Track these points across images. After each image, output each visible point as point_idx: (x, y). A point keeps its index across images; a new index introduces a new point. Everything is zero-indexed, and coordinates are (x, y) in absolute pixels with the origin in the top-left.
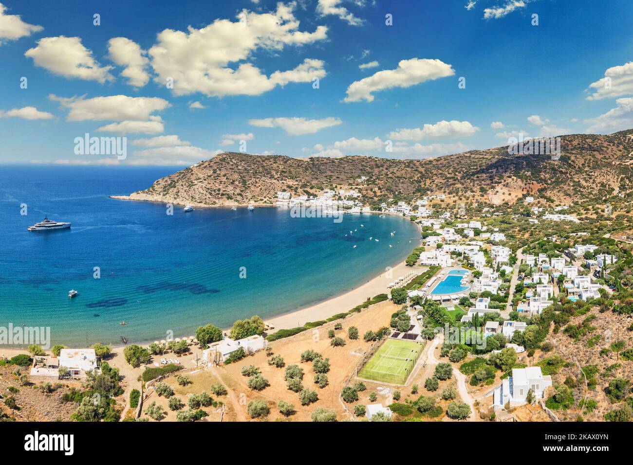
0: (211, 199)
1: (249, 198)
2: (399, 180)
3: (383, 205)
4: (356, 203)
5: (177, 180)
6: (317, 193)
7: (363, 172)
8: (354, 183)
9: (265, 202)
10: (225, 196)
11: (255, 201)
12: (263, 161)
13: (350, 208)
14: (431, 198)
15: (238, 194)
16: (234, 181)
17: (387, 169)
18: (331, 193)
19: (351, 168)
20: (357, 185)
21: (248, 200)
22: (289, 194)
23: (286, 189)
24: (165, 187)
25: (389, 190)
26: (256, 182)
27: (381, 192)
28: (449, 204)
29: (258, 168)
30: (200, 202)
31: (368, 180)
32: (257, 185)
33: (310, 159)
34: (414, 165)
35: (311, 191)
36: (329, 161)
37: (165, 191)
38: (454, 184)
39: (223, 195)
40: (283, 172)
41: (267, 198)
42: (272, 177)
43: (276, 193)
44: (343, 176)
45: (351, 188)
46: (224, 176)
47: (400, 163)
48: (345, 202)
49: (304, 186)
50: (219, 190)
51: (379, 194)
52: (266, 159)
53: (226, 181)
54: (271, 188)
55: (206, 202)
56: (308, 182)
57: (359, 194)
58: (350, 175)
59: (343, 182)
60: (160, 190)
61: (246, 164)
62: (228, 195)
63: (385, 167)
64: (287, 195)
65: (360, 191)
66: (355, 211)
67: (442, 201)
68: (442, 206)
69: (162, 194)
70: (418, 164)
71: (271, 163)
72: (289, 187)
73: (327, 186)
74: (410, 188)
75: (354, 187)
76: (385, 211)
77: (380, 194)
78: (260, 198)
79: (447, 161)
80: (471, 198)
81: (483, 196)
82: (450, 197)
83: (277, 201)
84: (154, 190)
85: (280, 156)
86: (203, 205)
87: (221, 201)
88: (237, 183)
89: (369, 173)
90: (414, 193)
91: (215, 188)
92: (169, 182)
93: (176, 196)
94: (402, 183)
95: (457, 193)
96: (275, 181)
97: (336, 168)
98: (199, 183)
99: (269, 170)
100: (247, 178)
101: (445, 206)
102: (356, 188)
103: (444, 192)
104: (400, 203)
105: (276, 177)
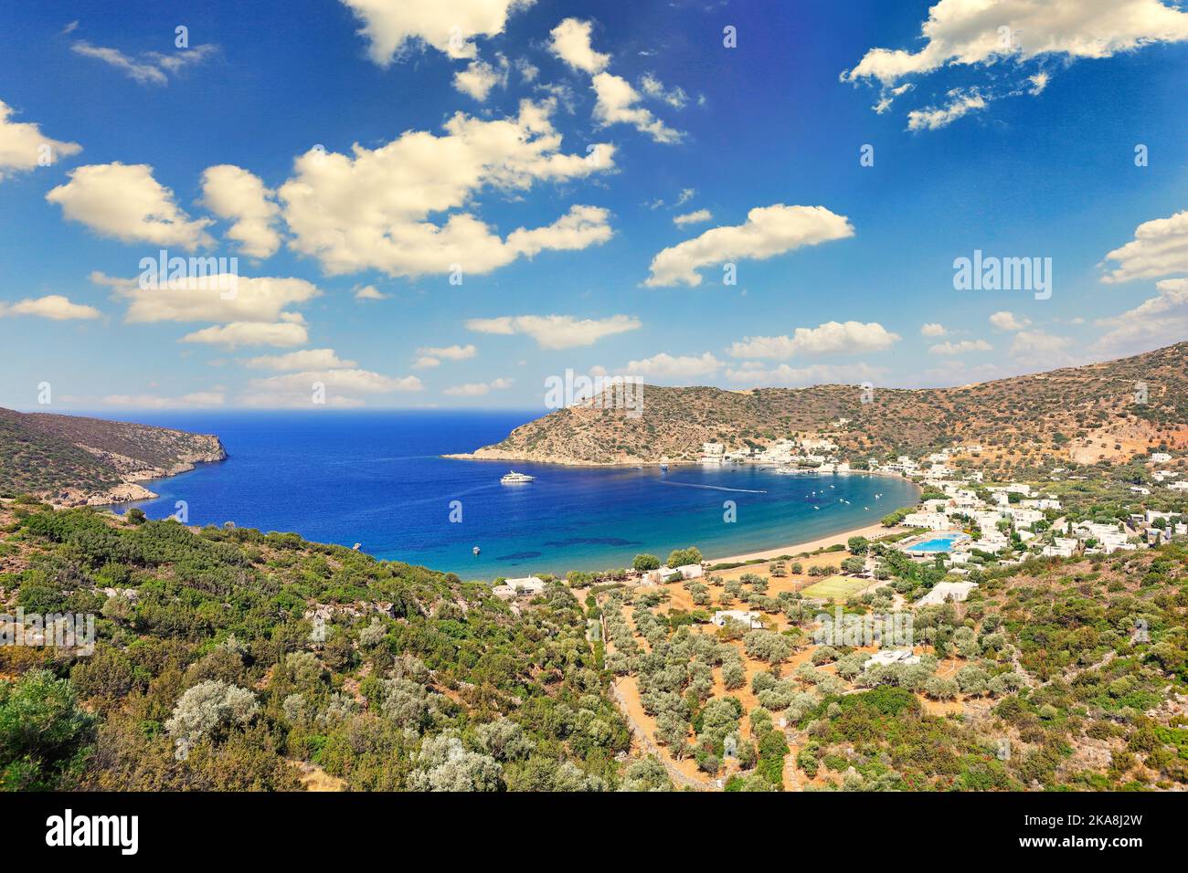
0: (603, 454)
1: (660, 452)
2: (906, 424)
3: (873, 461)
4: (828, 459)
5: (549, 427)
6: (765, 445)
7: (843, 411)
8: (826, 428)
9: (685, 457)
10: (623, 450)
11: (669, 457)
12: (679, 396)
13: (818, 466)
14: (955, 451)
15: (643, 447)
16: (635, 427)
17: (884, 405)
18: (788, 445)
19: (822, 404)
20: (832, 432)
21: (658, 455)
22: (721, 446)
23: (717, 438)
24: (529, 439)
25: (886, 439)
26: (670, 429)
27: (872, 443)
28: (987, 460)
29: (672, 407)
30: (586, 459)
31: (849, 424)
32: (672, 433)
33: (754, 391)
34: (936, 398)
35: (756, 442)
36: (784, 395)
37: (530, 444)
38: (1004, 429)
39: (620, 448)
40: (711, 412)
41: (687, 453)
42: (694, 420)
43: (701, 445)
44: (808, 418)
45: (822, 437)
46: (621, 419)
47: (910, 394)
48: (811, 457)
49: (746, 433)
50: (614, 441)
51: (868, 444)
52: (683, 393)
53: (624, 427)
54: (692, 437)
55: (596, 458)
56: (751, 427)
57: (834, 446)
58: (819, 416)
59: (807, 428)
60: (522, 442)
61: (652, 401)
62: (627, 448)
63: (882, 402)
64: (718, 447)
65: (836, 441)
66: (825, 470)
67: (976, 455)
68: (975, 464)
69: (525, 449)
70: (942, 396)
71: (691, 399)
72: (721, 435)
73: (781, 433)
74: (924, 437)
75: (826, 435)
76: (874, 470)
77: (870, 446)
78: (676, 452)
79: (998, 390)
80: (1033, 451)
81: (1058, 449)
82: (991, 450)
83: (702, 457)
84: (512, 443)
85: (706, 388)
86: (591, 463)
87: (618, 457)
88: (640, 430)
89: (852, 413)
90: (931, 445)
91: (608, 438)
92: (536, 431)
93: (548, 452)
94: (911, 428)
95: (1006, 444)
96: (699, 427)
97: (796, 405)
98: (583, 432)
99: (688, 410)
100: (655, 423)
101: (979, 464)
102: (830, 437)
103: (981, 442)
104: (900, 459)
105: (700, 420)
